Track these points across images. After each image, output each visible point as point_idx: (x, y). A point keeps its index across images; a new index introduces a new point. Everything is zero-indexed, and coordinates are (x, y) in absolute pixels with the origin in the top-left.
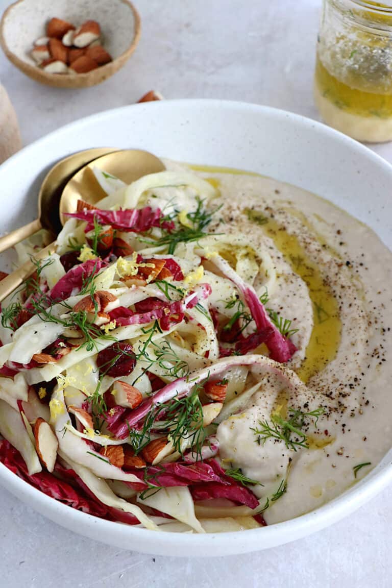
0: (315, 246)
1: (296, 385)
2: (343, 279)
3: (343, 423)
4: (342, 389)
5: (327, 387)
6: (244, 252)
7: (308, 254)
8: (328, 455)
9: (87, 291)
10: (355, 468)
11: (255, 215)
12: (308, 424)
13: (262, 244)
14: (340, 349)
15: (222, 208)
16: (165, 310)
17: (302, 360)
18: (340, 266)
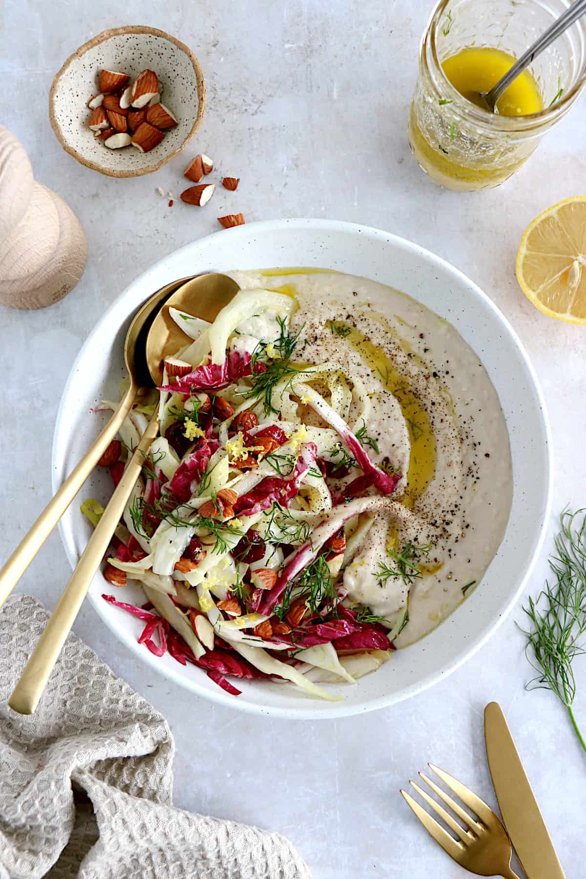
0: (401, 358)
1: (404, 518)
2: (432, 395)
3: (449, 548)
4: (445, 516)
5: (431, 513)
6: (335, 378)
7: (395, 366)
8: (439, 581)
9: (206, 487)
10: (463, 589)
11: (337, 325)
12: (420, 556)
13: (350, 362)
14: (437, 468)
15: (306, 327)
16: (281, 491)
17: (405, 487)
18: (427, 378)
